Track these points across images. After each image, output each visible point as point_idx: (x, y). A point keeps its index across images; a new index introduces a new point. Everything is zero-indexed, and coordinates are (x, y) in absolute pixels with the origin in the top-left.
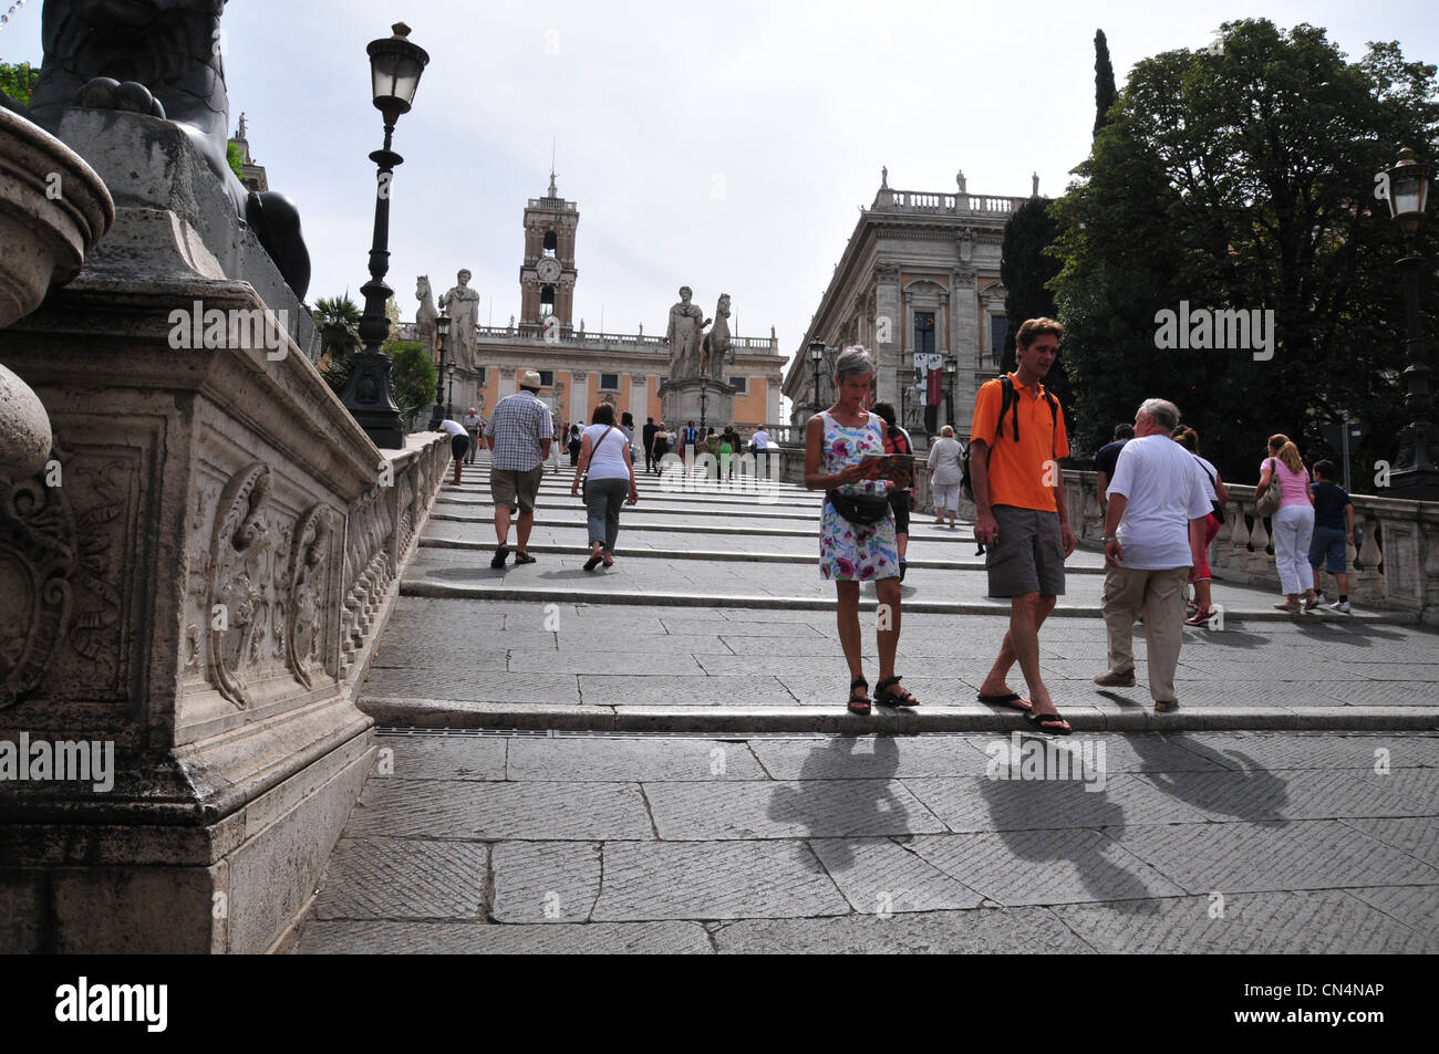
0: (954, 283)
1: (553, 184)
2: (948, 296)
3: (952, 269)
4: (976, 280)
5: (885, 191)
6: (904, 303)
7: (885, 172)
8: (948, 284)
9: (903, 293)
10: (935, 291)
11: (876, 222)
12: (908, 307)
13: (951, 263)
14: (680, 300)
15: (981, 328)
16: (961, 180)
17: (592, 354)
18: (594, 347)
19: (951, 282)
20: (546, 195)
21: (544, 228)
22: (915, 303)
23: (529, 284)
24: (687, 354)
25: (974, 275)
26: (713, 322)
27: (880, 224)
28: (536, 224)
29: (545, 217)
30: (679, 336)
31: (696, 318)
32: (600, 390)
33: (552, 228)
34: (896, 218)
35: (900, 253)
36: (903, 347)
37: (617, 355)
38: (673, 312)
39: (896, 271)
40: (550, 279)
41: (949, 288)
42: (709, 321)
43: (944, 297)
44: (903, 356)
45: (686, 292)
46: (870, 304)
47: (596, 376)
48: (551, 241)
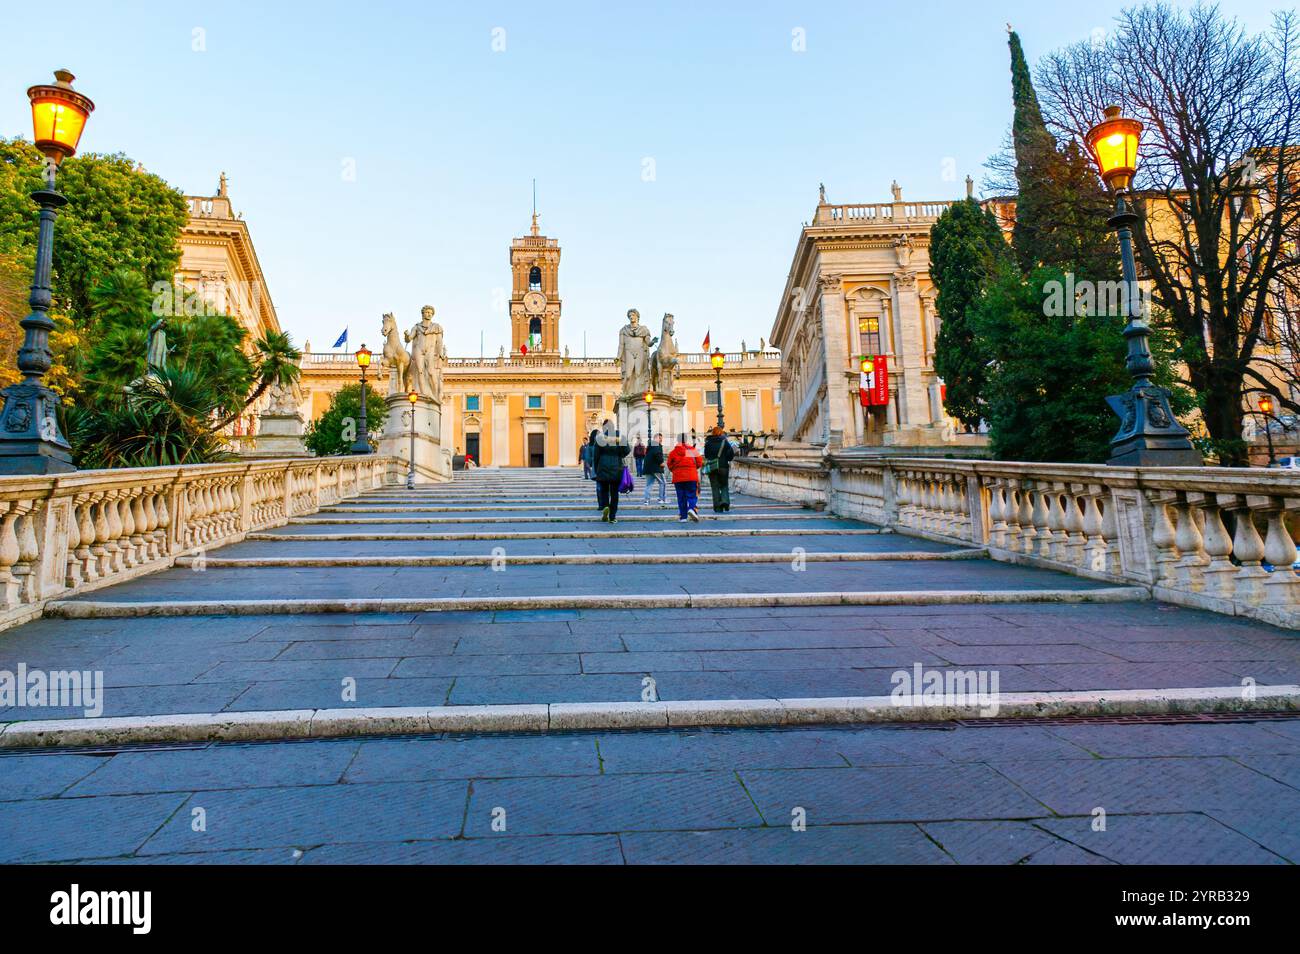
0: (895, 287)
1: (535, 224)
2: (890, 300)
3: (892, 274)
4: (916, 283)
5: (823, 206)
6: (848, 310)
7: (822, 188)
8: (889, 288)
9: (847, 301)
10: (876, 296)
11: (816, 236)
12: (852, 312)
13: (891, 268)
14: (628, 322)
15: (924, 329)
16: (895, 190)
17: (577, 377)
18: (579, 370)
19: (892, 288)
20: (530, 234)
21: (528, 264)
22: (858, 310)
23: (518, 316)
24: (638, 371)
25: (914, 279)
26: (659, 340)
27: (820, 238)
28: (522, 261)
29: (529, 254)
30: (629, 356)
31: (644, 338)
32: (586, 409)
33: (536, 264)
34: (834, 231)
35: (841, 264)
36: (850, 350)
37: (600, 377)
38: (623, 333)
39: (838, 281)
40: (535, 310)
41: (891, 293)
42: (656, 339)
43: (885, 302)
44: (850, 360)
45: (632, 314)
46: (817, 313)
47: (582, 397)
48: (536, 276)
